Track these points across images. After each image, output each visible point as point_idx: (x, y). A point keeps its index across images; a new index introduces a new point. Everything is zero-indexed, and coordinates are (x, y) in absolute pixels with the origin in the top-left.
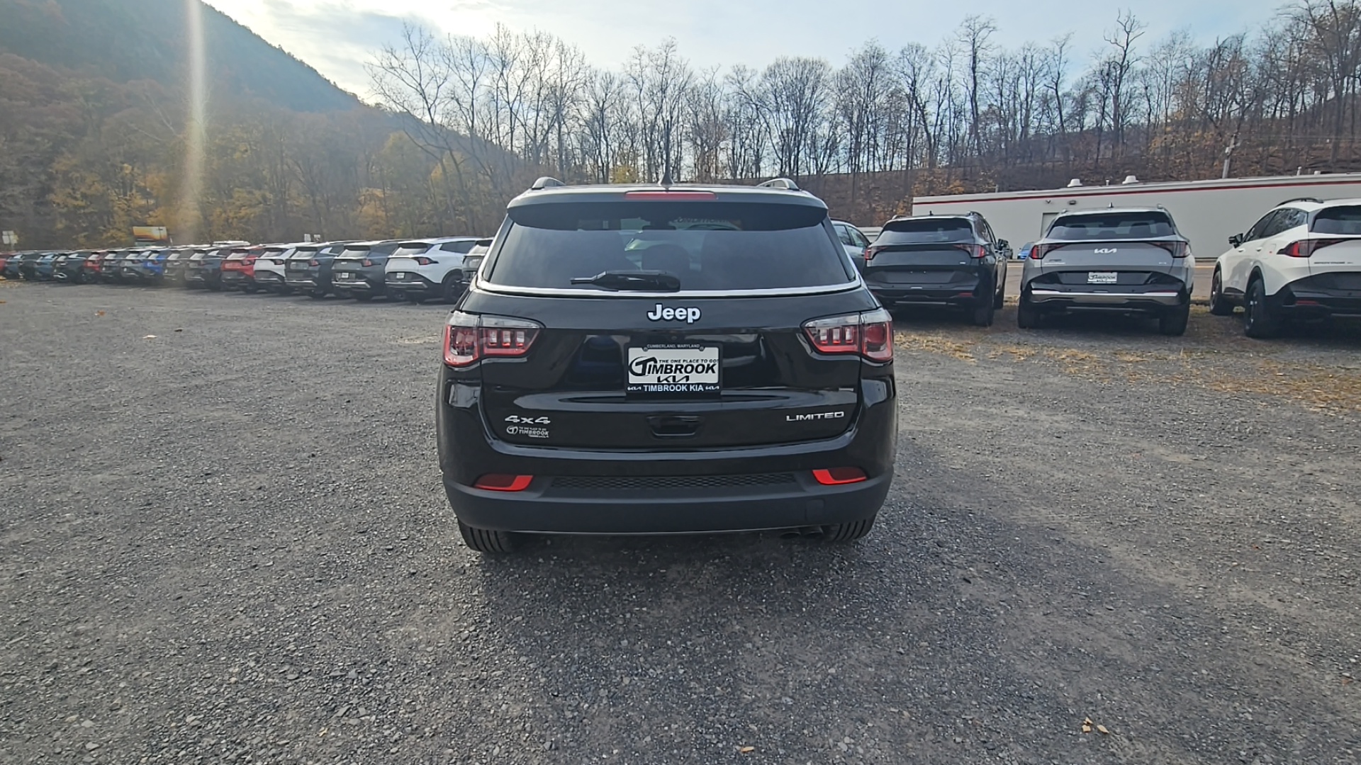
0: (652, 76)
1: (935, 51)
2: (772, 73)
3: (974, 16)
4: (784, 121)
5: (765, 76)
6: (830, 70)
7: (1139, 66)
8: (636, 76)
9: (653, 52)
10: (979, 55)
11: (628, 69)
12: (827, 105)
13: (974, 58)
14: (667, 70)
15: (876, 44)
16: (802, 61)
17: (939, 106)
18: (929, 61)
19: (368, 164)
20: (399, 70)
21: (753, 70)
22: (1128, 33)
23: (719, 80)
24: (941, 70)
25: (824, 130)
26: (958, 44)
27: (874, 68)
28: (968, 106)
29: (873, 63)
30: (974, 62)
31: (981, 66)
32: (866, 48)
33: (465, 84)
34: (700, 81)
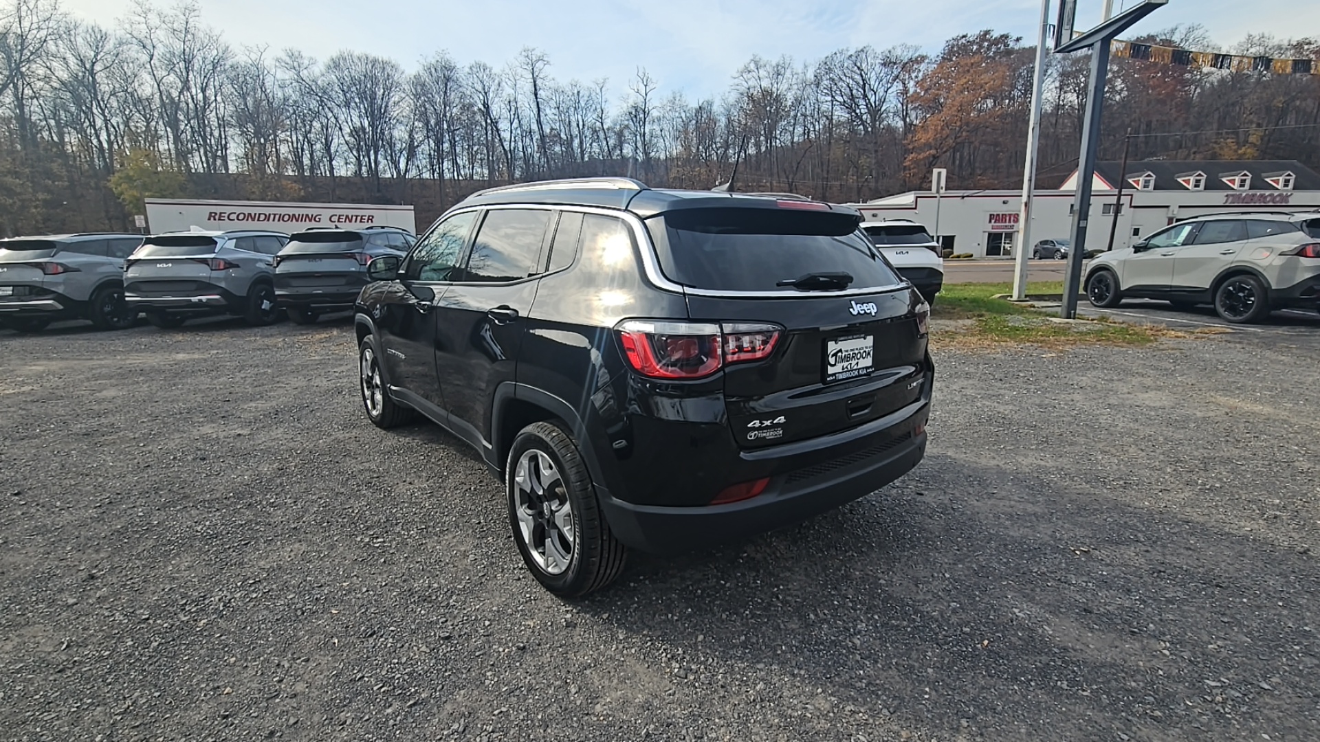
0: (164, 41)
1: (500, 73)
2: (335, 65)
3: (531, 48)
4: (354, 118)
5: (329, 67)
6: (402, 73)
7: (655, 113)
8: (142, 37)
9: (165, 13)
10: (539, 82)
11: (127, 26)
12: (401, 107)
13: (535, 86)
14: (189, 37)
15: (447, 56)
16: (370, 59)
17: (511, 124)
18: (496, 82)
21: (311, 58)
22: (646, 86)
23: (268, 62)
24: (508, 91)
25: (400, 133)
26: (520, 71)
27: (448, 79)
28: (535, 127)
29: (445, 75)
30: (536, 89)
31: (541, 93)
32: (438, 58)
34: (241, 58)
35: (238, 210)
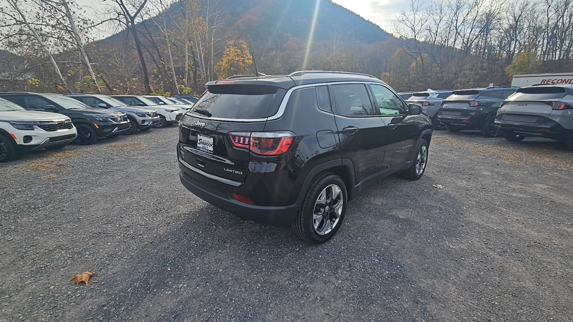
19: (386, 63)
20: (405, 21)
33: (435, 22)
35: (558, 78)
